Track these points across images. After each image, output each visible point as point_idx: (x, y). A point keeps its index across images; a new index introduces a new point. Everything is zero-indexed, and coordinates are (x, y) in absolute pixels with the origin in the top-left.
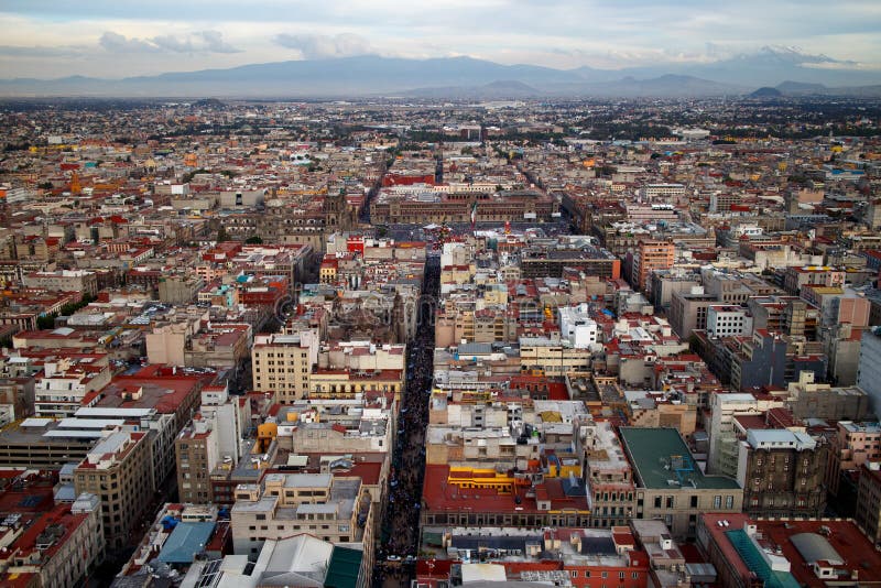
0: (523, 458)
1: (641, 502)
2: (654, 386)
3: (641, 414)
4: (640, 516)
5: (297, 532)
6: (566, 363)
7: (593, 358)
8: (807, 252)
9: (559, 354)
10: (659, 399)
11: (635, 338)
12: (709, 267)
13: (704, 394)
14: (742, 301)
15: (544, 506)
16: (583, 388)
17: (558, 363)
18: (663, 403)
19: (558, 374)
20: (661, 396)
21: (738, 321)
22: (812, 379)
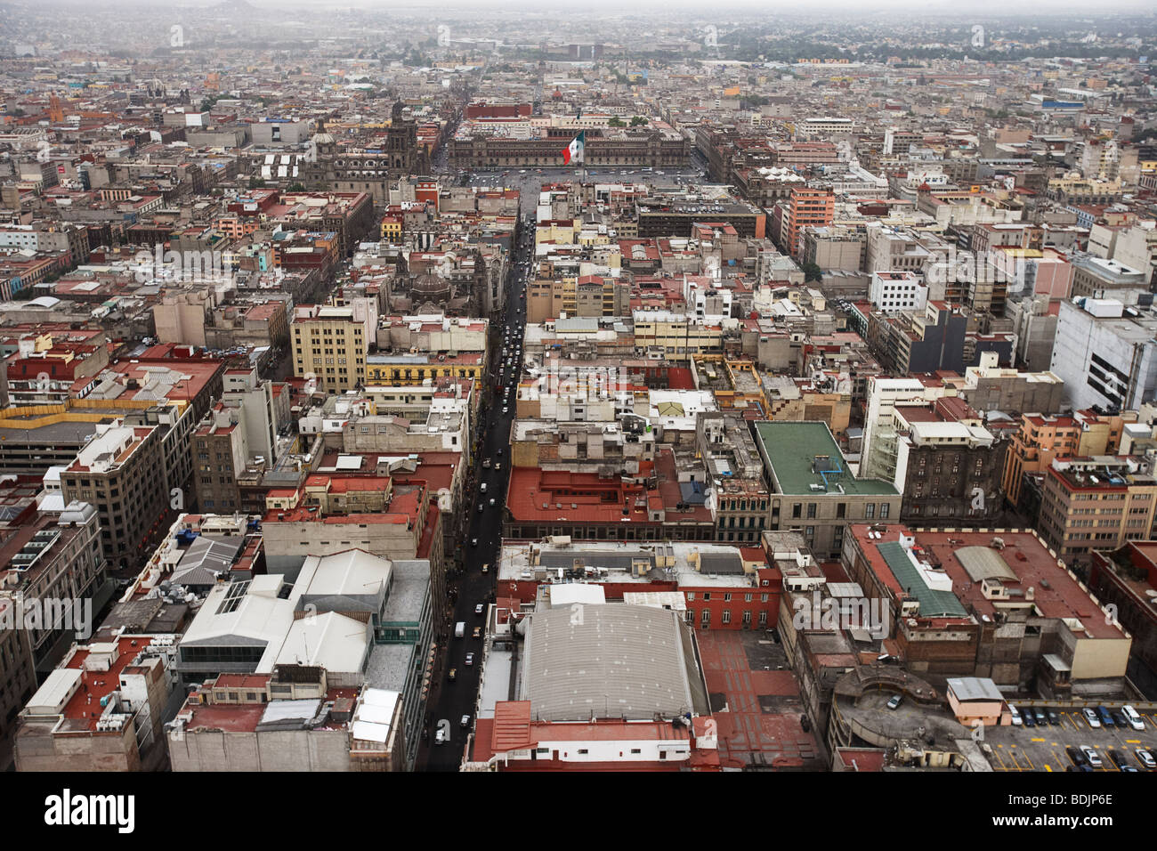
0: (633, 459)
1: (776, 512)
2: (800, 372)
3: (783, 406)
4: (775, 527)
5: (346, 547)
6: (692, 343)
7: (726, 337)
8: (1003, 206)
9: (683, 332)
10: (805, 387)
11: (780, 312)
12: (878, 223)
13: (861, 381)
14: (915, 266)
15: (657, 516)
16: (712, 374)
17: (682, 342)
18: (811, 392)
19: (682, 357)
20: (808, 383)
21: (909, 292)
22: (995, 363)
